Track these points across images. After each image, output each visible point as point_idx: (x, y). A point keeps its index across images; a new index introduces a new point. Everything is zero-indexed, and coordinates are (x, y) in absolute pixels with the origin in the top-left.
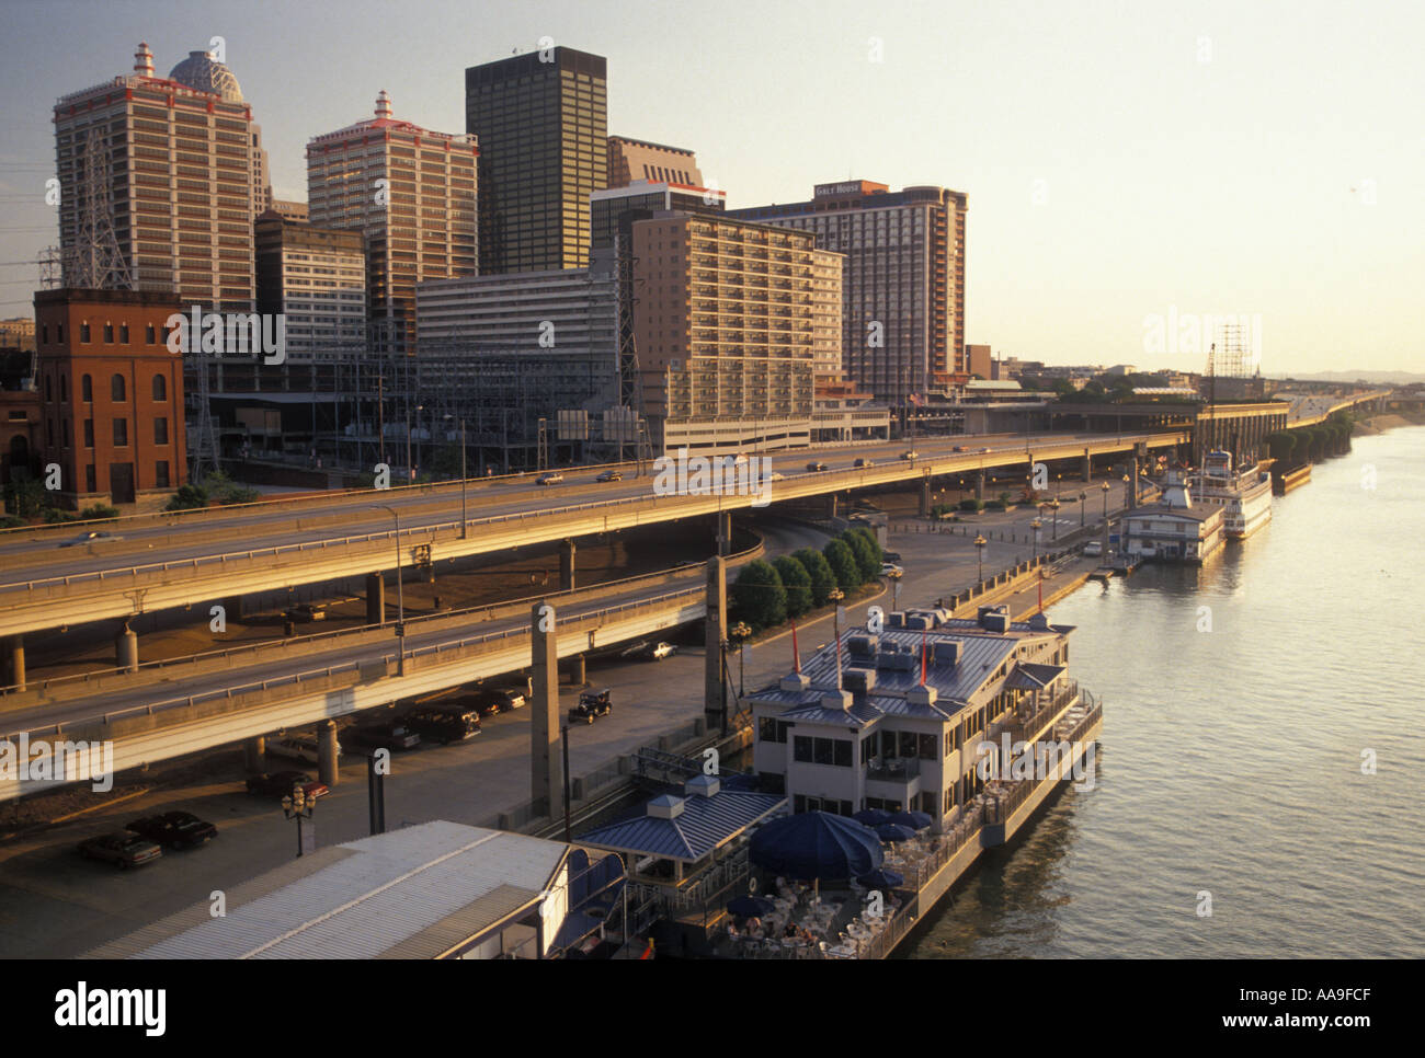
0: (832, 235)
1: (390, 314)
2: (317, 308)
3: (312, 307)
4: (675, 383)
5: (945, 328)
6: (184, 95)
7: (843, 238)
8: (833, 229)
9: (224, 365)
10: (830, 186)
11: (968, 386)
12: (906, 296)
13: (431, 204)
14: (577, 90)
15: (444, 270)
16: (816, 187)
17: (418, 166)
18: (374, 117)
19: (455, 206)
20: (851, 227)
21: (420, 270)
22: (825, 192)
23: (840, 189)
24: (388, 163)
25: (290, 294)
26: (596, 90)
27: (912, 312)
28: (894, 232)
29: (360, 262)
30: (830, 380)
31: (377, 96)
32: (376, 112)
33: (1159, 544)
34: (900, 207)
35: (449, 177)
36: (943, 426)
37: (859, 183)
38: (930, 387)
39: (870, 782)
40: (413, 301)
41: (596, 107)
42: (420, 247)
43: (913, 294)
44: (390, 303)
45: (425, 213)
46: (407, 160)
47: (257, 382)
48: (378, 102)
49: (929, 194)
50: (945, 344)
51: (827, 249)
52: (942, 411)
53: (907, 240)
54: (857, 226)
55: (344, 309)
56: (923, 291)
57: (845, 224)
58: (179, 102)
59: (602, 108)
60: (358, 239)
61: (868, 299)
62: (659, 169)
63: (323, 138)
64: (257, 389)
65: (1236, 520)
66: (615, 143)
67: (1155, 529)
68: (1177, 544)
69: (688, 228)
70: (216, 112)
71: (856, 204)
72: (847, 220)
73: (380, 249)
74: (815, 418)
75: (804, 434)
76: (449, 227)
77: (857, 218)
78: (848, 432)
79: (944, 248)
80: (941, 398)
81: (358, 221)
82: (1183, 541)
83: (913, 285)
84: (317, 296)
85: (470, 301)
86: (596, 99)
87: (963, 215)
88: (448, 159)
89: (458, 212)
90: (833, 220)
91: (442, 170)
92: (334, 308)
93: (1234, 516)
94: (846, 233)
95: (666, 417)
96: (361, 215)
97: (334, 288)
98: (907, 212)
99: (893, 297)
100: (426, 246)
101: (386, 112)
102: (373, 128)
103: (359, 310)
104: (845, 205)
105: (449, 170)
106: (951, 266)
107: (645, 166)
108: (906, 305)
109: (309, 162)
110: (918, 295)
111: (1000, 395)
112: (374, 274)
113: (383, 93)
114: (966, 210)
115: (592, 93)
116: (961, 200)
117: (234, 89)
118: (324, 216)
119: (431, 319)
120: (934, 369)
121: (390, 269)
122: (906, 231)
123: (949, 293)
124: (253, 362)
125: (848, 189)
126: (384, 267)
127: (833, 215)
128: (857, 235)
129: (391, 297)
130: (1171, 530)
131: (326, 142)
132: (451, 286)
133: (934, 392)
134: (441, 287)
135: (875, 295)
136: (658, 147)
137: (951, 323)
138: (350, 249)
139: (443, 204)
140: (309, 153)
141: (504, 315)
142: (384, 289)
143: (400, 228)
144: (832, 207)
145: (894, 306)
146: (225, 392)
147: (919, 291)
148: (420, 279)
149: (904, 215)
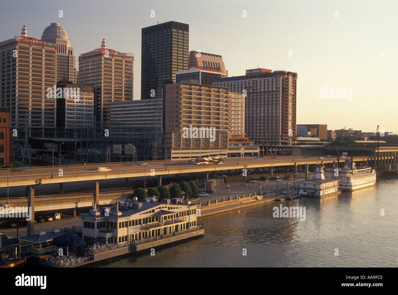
0: (251, 87)
1: (102, 112)
2: (77, 110)
3: (75, 110)
4: (176, 137)
5: (288, 119)
6: (35, 42)
7: (254, 88)
8: (251, 85)
9: (45, 129)
10: (251, 70)
11: (297, 139)
12: (274, 108)
13: (117, 76)
14: (178, 36)
15: (121, 98)
16: (246, 70)
17: (113, 64)
18: (101, 47)
19: (125, 77)
20: (257, 84)
21: (113, 98)
22: (249, 72)
23: (254, 71)
24: (103, 63)
25: (68, 106)
26: (185, 35)
27: (276, 114)
28: (270, 86)
29: (92, 96)
30: (240, 137)
31: (102, 41)
32: (102, 46)
33: (308, 191)
34: (272, 78)
35: (124, 67)
36: (286, 153)
37: (260, 69)
38: (282, 139)
39: (100, 233)
40: (109, 108)
41: (185, 41)
42: (113, 90)
43: (276, 107)
44: (102, 109)
45: (115, 79)
46: (109, 62)
47: (56, 135)
48: (102, 42)
49: (282, 73)
50: (288, 125)
51: (238, 93)
52: (286, 148)
53: (274, 89)
54: (259, 84)
55: (86, 111)
56: (279, 106)
57: (255, 83)
58: (33, 45)
59: (187, 42)
60: (92, 88)
61: (262, 109)
62: (209, 62)
63: (84, 54)
64: (56, 137)
65: (348, 185)
66: (193, 53)
67: (307, 186)
68: (314, 191)
69: (181, 87)
70: (45, 48)
71: (258, 77)
72: (256, 82)
73: (100, 91)
74: (229, 149)
75: (225, 155)
76: (123, 84)
77: (259, 81)
78: (242, 154)
79: (287, 92)
80: (286, 143)
81: (93, 82)
82: (316, 190)
83: (276, 104)
84: (77, 106)
85: (127, 109)
86: (185, 38)
87: (296, 81)
88: (124, 62)
89: (127, 79)
90: (251, 82)
91: (122, 65)
92: (83, 111)
93: (348, 184)
94: (255, 86)
95: (172, 148)
96: (94, 80)
97: (83, 104)
98: (274, 80)
99: (270, 108)
100: (115, 90)
101: (104, 46)
102: (99, 51)
103: (91, 111)
104: (255, 77)
105: (124, 65)
106: (290, 98)
107: (203, 61)
108: (274, 111)
109: (79, 62)
110: (278, 108)
111: (309, 142)
112: (97, 99)
113: (104, 39)
114: (297, 79)
115: (183, 37)
116: (294, 75)
117: (65, 36)
118: (83, 80)
119: (115, 114)
120: (283, 133)
121: (102, 98)
122: (274, 86)
123: (289, 107)
124: (54, 128)
125: (256, 71)
126: (101, 97)
127: (251, 80)
128: (259, 87)
129: (102, 107)
130: (312, 186)
131: (84, 56)
132: (124, 104)
133: (283, 141)
134: (121, 104)
135: (264, 108)
136: (209, 55)
137: (290, 117)
138: (89, 91)
139: (122, 76)
140: (79, 59)
141: (136, 113)
142: (101, 104)
143: (106, 84)
144: (251, 77)
145: (270, 111)
146: (44, 138)
147: (278, 106)
148: (113, 101)
149: (273, 81)
